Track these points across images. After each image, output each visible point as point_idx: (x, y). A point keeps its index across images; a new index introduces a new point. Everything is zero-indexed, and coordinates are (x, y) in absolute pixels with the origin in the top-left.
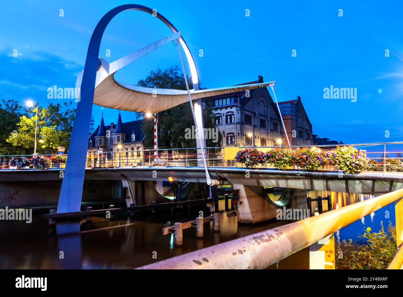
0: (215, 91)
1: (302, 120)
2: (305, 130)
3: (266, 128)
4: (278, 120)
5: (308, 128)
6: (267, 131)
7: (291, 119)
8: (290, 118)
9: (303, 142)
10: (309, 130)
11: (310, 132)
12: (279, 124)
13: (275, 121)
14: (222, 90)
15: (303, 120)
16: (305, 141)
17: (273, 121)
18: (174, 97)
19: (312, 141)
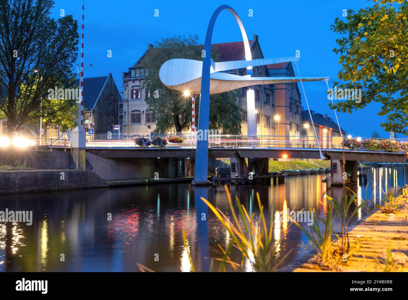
0: (274, 80)
1: (291, 89)
2: (294, 102)
3: (260, 101)
4: (270, 90)
5: (297, 99)
6: (260, 104)
7: (286, 89)
8: (284, 87)
9: (292, 117)
10: (298, 102)
11: (299, 104)
12: (271, 94)
13: (268, 92)
14: (281, 80)
15: (293, 88)
16: (294, 116)
17: (266, 91)
18: (234, 82)
19: (300, 116)
